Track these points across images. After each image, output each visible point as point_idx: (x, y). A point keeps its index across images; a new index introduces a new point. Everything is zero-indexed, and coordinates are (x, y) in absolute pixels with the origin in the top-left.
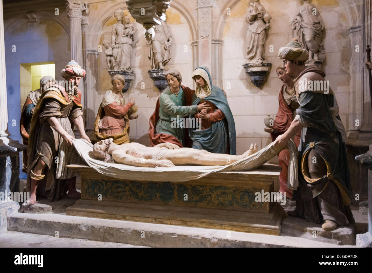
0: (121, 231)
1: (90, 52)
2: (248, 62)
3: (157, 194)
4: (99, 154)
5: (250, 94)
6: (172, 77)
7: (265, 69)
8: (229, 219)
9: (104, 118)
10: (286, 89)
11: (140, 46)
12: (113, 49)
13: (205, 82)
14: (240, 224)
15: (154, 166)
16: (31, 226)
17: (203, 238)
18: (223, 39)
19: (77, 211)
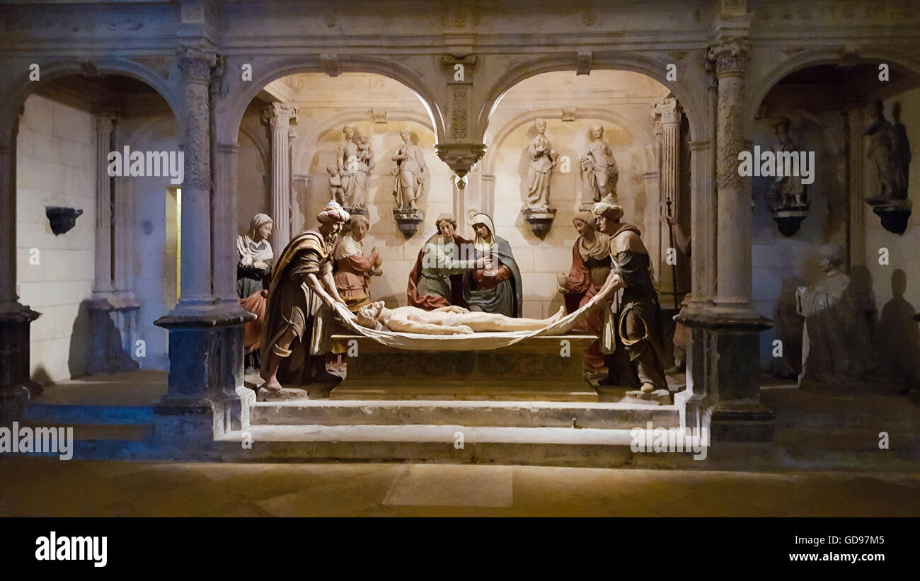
0: (421, 409)
1: (297, 178)
2: (530, 206)
3: (453, 367)
4: (369, 321)
5: (528, 245)
6: (448, 223)
7: (551, 216)
8: (542, 389)
9: (340, 275)
10: (583, 243)
11: (377, 174)
12: (341, 177)
13: (489, 231)
14: (556, 393)
15: (452, 333)
16: (290, 415)
17: (522, 409)
18: (494, 174)
19: (346, 393)
